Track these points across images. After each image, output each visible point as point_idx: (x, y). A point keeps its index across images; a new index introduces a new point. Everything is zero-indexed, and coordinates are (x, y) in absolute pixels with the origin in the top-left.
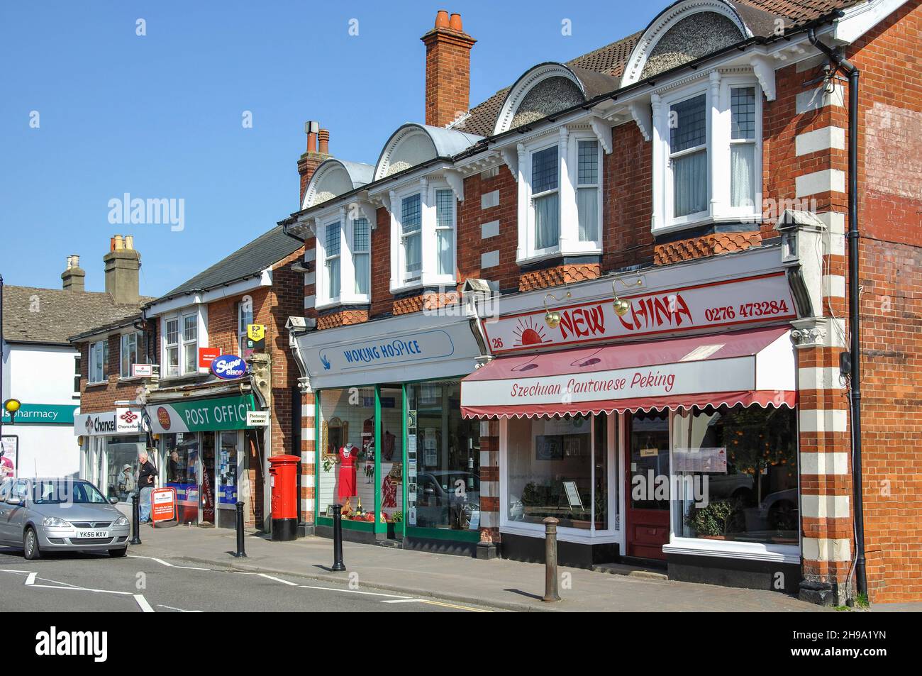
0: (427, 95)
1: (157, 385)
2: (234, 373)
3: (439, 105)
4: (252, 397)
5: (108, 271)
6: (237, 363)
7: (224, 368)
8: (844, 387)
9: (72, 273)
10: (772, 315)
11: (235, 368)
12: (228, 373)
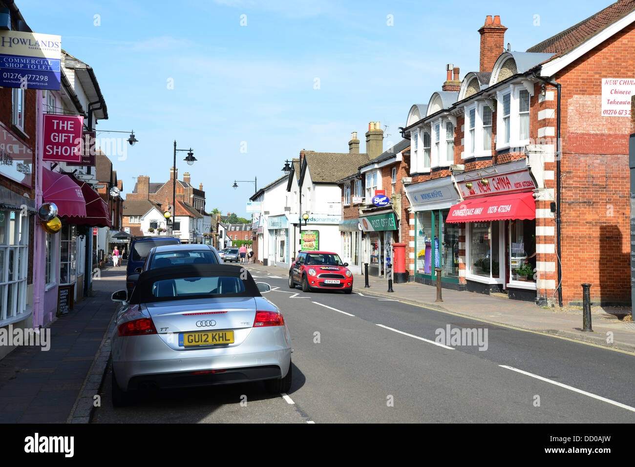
0: (480, 60)
1: (366, 207)
2: (383, 203)
3: (485, 65)
4: (393, 214)
5: (367, 141)
6: (385, 198)
7: (378, 201)
8: (554, 217)
9: (353, 142)
10: (530, 187)
11: (383, 201)
12: (380, 204)
